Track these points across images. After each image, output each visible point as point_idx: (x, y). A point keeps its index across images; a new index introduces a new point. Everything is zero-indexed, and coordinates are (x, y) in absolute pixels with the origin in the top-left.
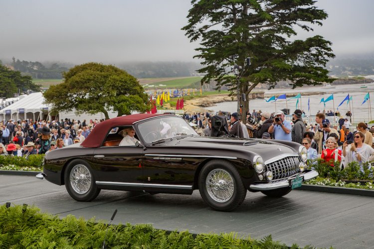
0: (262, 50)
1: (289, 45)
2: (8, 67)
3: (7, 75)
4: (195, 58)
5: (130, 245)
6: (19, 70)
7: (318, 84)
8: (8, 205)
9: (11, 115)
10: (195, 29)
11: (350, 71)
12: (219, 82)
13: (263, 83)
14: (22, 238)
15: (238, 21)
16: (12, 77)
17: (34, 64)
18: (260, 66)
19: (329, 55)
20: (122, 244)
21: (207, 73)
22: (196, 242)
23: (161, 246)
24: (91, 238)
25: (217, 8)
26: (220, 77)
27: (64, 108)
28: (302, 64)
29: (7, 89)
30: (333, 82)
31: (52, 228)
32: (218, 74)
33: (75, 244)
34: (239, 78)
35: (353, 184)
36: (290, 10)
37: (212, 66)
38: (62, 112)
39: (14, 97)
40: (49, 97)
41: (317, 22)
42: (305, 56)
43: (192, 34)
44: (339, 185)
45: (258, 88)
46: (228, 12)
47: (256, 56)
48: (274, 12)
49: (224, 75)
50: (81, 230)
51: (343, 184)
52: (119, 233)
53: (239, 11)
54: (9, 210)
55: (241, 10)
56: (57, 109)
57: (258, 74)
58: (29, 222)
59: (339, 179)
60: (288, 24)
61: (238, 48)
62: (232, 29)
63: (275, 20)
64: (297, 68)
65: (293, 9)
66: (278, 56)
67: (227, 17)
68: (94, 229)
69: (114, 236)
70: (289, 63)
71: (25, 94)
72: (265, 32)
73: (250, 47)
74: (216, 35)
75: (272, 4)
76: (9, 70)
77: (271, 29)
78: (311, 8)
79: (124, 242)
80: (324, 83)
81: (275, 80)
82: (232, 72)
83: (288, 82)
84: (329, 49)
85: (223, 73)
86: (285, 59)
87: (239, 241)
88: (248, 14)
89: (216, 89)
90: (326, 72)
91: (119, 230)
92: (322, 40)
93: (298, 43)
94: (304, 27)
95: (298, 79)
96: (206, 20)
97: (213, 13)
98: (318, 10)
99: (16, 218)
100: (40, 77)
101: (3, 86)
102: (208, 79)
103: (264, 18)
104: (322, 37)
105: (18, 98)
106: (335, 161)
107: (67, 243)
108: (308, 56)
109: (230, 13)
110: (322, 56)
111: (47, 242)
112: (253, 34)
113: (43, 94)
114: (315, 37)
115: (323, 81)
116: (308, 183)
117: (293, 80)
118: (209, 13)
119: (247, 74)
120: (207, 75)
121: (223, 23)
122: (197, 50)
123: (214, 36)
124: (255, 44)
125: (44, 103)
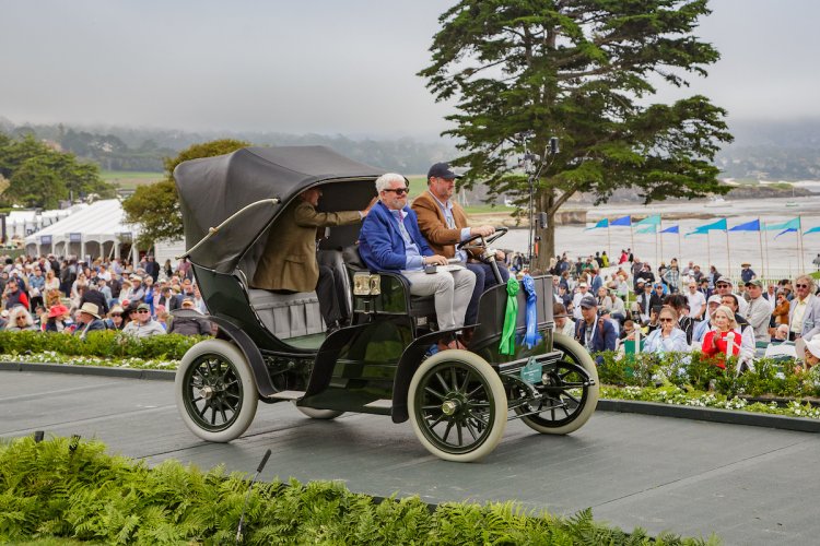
0: (583, 122)
1: (639, 114)
2: (48, 145)
3: (46, 161)
4: (445, 136)
5: (295, 525)
6: (71, 152)
7: (697, 196)
8: (40, 436)
9: (53, 246)
10: (446, 75)
11: (763, 170)
12: (493, 188)
13: (583, 191)
14: (67, 506)
15: (536, 61)
16: (57, 166)
17: (103, 139)
18: (578, 156)
19: (721, 137)
20: (279, 522)
21: (470, 168)
22: (434, 520)
23: (360, 528)
24: (213, 510)
25: (492, 34)
26: (497, 177)
27: (166, 234)
28: (665, 154)
29: (46, 191)
30: (729, 193)
31: (132, 486)
32: (492, 171)
33: (180, 521)
34: (533, 180)
35: (762, 406)
36: (643, 42)
37: (480, 154)
38: (161, 243)
39: (60, 208)
40: (134, 210)
41: (697, 69)
42: (672, 138)
43: (441, 86)
44: (735, 408)
45: (575, 202)
46: (516, 43)
47: (571, 135)
48: (609, 45)
49: (503, 172)
50: (192, 492)
51: (743, 405)
52: (274, 500)
53: (538, 41)
54: (41, 448)
55: (542, 38)
56: (151, 235)
57: (574, 172)
58: (83, 474)
59: (734, 394)
60: (637, 70)
61: (533, 116)
62: (523, 78)
63: (611, 62)
64: (655, 163)
65: (649, 40)
66: (617, 136)
67: (513, 52)
68: (221, 490)
69: (263, 507)
70: (638, 151)
71: (84, 201)
72: (591, 85)
73: (558, 115)
74: (490, 89)
75: (606, 28)
76: (51, 151)
77: (602, 80)
78: (687, 40)
79: (284, 518)
80: (711, 194)
81: (609, 187)
82: (520, 166)
83: (636, 190)
84: (721, 125)
85: (501, 169)
86: (631, 143)
87: (523, 519)
88: (557, 48)
89: (487, 201)
90: (715, 171)
91: (274, 494)
92: (708, 105)
93: (658, 110)
94: (670, 78)
95: (656, 185)
96: (468, 57)
97: (484, 42)
98: (700, 45)
99: (56, 464)
100: (116, 168)
101: (37, 185)
102: (469, 180)
103: (588, 57)
104: (707, 100)
105: (68, 211)
106: (728, 357)
107: (163, 518)
108: (677, 138)
109: (520, 44)
110: (707, 139)
111: (121, 517)
112: (567, 89)
113: (122, 203)
114: (692, 98)
115: (707, 191)
116: (670, 402)
117: (646, 187)
118: (476, 42)
119: (550, 173)
120: (469, 172)
121: (504, 65)
122: (449, 118)
123: (486, 90)
124: (569, 109)
125: (123, 223)
